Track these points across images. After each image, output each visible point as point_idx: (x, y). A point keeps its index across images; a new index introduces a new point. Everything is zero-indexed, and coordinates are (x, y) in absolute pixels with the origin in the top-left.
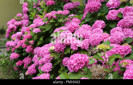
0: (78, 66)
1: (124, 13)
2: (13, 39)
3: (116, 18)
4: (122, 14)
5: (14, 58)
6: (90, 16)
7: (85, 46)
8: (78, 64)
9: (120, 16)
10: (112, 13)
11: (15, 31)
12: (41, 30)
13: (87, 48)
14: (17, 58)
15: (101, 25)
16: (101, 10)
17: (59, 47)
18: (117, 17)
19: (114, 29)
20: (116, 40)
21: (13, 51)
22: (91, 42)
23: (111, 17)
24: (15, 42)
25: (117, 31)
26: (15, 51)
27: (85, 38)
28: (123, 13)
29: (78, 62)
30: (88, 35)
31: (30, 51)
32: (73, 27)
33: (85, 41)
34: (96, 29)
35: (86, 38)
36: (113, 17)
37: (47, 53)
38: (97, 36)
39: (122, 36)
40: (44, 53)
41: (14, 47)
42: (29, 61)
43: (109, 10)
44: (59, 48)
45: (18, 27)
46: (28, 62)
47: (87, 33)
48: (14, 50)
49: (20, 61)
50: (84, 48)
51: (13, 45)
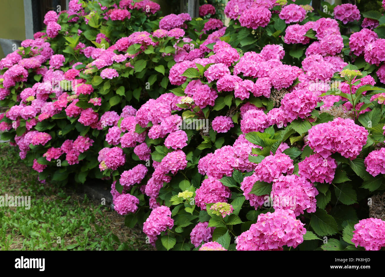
0: (306, 109)
1: (319, 30)
2: (28, 99)
3: (303, 39)
4: (315, 33)
5: (38, 142)
6: (247, 35)
7: (265, 90)
8: (306, 105)
9: (311, 36)
10: (296, 30)
11: (24, 82)
12: (120, 72)
13: (267, 94)
14: (46, 142)
15: (279, 53)
16: (272, 26)
17: (205, 96)
18: (306, 38)
19: (310, 59)
20: (323, 76)
21: (31, 127)
22: (275, 81)
23: (294, 39)
24: (36, 107)
25: (317, 62)
26: (36, 128)
27: (259, 76)
28: (316, 30)
29: (307, 101)
30: (265, 69)
31: (92, 121)
32: (231, 57)
33: (263, 81)
34: (271, 60)
35: (261, 76)
36: (298, 38)
37: (167, 115)
38: (286, 71)
39: (332, 69)
40: (161, 113)
41: (33, 118)
42: (86, 145)
43: (287, 25)
44: (206, 98)
45: (30, 71)
46: (82, 147)
47: (261, 67)
48: (34, 127)
49: (53, 149)
50: (263, 93)
51: (31, 112)
